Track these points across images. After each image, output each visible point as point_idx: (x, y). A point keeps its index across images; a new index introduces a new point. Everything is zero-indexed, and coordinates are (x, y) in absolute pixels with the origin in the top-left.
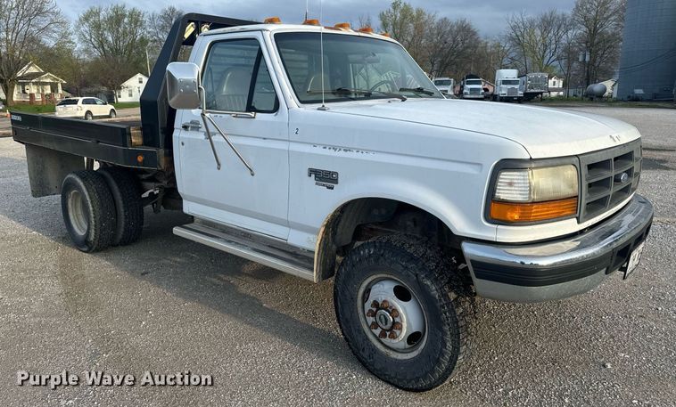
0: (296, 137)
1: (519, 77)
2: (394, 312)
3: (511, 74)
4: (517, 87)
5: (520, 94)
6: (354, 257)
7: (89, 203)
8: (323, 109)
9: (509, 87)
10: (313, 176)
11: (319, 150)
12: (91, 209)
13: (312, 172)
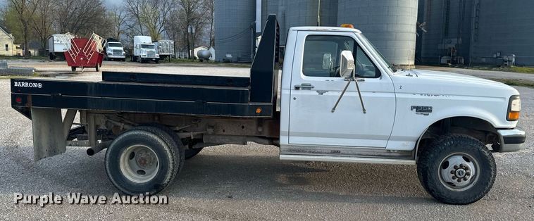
0: (400, 90)
1: (153, 42)
2: (467, 168)
3: (147, 40)
4: (154, 50)
5: (157, 56)
6: (440, 147)
7: (168, 152)
8: (409, 75)
9: (149, 50)
10: (415, 110)
11: (418, 96)
12: (170, 156)
13: (412, 108)
